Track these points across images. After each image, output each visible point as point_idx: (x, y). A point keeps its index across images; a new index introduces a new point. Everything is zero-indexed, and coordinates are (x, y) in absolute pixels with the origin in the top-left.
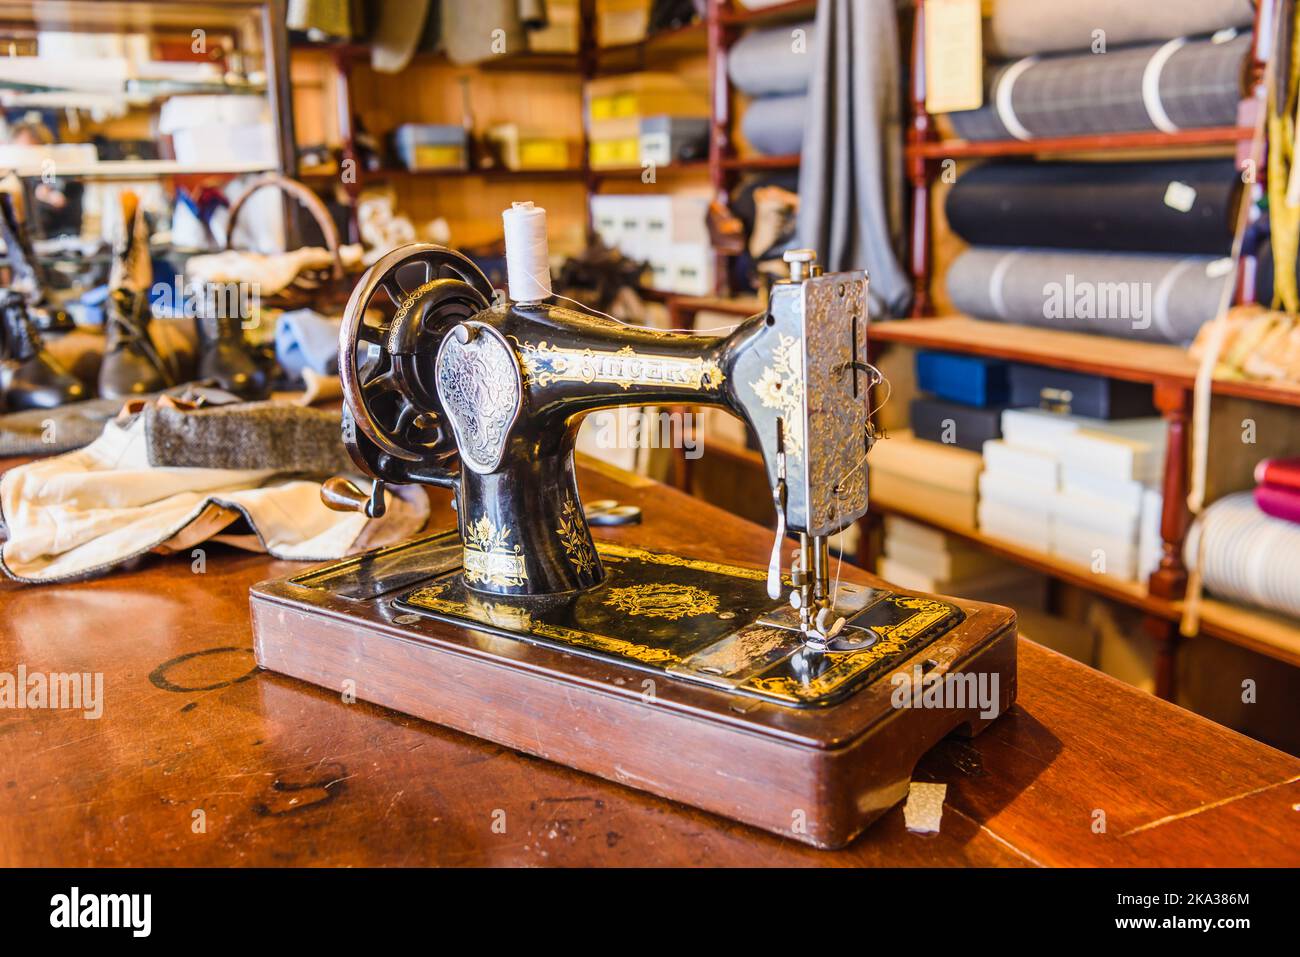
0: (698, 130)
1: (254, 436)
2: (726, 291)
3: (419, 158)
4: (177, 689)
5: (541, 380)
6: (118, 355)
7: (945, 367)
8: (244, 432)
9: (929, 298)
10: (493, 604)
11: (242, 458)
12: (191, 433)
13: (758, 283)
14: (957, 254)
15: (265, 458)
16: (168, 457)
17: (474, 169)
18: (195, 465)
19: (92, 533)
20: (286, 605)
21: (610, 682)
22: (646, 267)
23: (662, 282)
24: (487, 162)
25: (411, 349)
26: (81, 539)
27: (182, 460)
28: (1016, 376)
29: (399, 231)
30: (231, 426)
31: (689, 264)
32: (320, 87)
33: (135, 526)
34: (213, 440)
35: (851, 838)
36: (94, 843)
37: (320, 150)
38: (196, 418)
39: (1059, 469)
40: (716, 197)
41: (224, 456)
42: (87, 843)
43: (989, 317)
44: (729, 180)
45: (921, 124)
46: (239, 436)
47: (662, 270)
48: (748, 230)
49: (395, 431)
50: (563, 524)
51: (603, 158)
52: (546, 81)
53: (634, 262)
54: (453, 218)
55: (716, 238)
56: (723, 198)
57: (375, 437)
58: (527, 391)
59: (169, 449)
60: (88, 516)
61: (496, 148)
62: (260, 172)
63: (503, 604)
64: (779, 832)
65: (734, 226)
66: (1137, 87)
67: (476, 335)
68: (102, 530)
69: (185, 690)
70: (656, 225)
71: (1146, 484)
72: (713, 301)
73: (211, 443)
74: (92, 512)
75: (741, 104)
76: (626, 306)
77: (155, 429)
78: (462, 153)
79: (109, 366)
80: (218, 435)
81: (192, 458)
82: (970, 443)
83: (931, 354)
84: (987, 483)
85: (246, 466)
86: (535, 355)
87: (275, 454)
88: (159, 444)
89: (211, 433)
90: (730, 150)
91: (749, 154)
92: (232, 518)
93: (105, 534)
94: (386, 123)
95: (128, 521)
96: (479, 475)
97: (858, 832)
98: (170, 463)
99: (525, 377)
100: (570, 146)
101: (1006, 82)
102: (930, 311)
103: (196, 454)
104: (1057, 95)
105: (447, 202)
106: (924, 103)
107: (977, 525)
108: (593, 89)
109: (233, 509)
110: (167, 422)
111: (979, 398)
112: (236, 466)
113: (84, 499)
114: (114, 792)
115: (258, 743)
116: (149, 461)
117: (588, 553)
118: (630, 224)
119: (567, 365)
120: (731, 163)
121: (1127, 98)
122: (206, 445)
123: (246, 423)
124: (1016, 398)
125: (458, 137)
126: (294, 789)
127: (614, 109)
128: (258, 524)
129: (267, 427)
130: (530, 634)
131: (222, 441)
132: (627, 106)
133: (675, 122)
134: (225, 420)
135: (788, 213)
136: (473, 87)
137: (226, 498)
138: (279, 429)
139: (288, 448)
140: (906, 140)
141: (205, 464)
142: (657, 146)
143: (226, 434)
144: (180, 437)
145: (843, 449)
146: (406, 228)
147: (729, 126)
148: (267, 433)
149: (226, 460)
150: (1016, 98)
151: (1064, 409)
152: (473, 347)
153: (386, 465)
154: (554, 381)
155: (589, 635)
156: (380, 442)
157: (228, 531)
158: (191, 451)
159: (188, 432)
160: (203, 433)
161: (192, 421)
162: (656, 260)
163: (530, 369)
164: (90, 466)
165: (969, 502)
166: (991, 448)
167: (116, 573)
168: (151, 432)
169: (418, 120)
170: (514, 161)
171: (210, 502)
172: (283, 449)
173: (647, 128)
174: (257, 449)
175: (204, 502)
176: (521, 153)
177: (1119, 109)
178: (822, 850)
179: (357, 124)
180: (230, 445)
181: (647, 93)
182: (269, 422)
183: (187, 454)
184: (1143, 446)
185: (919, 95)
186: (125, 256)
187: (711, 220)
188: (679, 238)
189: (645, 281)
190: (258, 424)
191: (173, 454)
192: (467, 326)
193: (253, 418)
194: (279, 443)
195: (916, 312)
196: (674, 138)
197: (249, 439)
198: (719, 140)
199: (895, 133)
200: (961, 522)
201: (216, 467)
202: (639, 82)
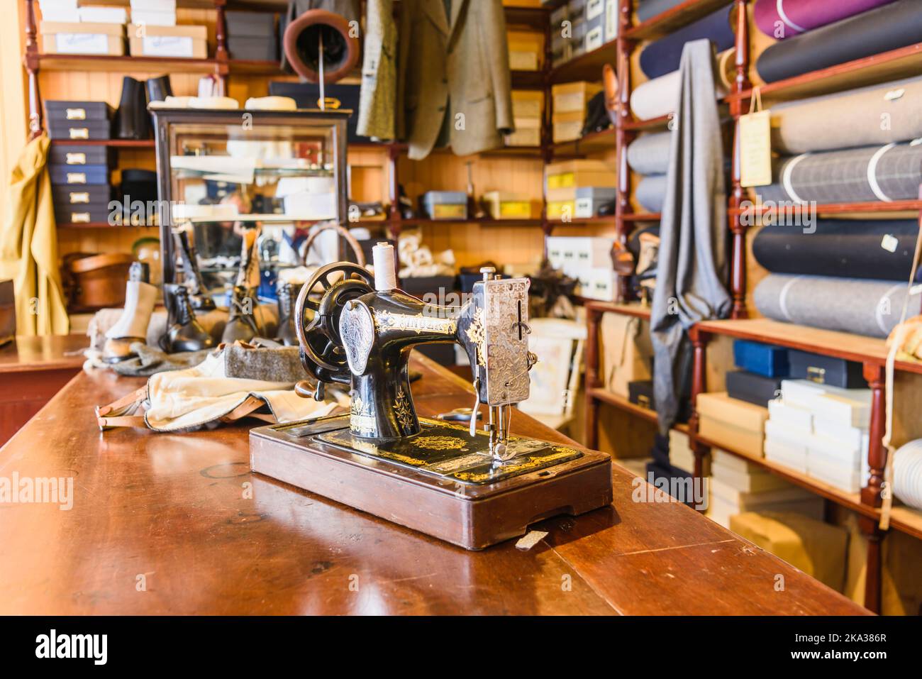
0: (610, 196)
1: (281, 364)
2: (621, 299)
3: (436, 211)
4: (211, 477)
5: (383, 330)
6: (234, 322)
7: (752, 352)
8: (276, 361)
9: (743, 305)
10: (360, 441)
11: (273, 375)
12: (248, 360)
13: (640, 294)
14: (762, 277)
15: (286, 376)
16: (235, 371)
17: (471, 218)
18: (249, 377)
19: (191, 408)
20: (264, 438)
21: (391, 472)
22: (576, 283)
23: (586, 292)
24: (480, 215)
25: (330, 313)
26: (186, 410)
27: (243, 374)
28: (792, 358)
29: (422, 256)
30: (269, 358)
31: (602, 282)
32: (380, 168)
33: (213, 406)
34: (259, 365)
35: (484, 546)
36: (153, 528)
37: (375, 207)
38: (251, 352)
39: (812, 418)
40: (619, 239)
41: (264, 373)
42: (151, 528)
43: (781, 320)
44: (628, 228)
45: (738, 194)
46: (273, 363)
47: (587, 285)
48: (636, 261)
49: (323, 354)
50: (397, 403)
51: (553, 213)
52: (523, 164)
53: (570, 279)
54: (456, 250)
55: (617, 265)
56: (623, 239)
57: (314, 358)
58: (376, 334)
59: (237, 368)
60: (190, 399)
61: (486, 206)
62: (329, 220)
63: (364, 441)
64: (456, 543)
65: (629, 257)
66: (863, 173)
67: (356, 306)
68: (196, 407)
69: (213, 478)
70: (583, 256)
71: (861, 428)
72: (612, 306)
73: (258, 366)
74: (193, 397)
75: (635, 179)
76: (563, 308)
77: (230, 357)
78: (465, 209)
79: (228, 329)
80: (262, 362)
81: (247, 374)
82: (761, 400)
83: (744, 343)
84: (769, 427)
85: (276, 380)
86: (381, 316)
87: (292, 374)
88: (231, 365)
89: (258, 361)
90: (629, 209)
91: (641, 212)
92: (260, 404)
93: (198, 409)
94: (419, 191)
95: (210, 403)
96: (357, 377)
97: (489, 544)
98: (236, 376)
99: (375, 327)
100: (534, 204)
101: (788, 169)
102: (744, 315)
103: (250, 372)
104: (818, 177)
105: (456, 239)
106: (739, 181)
107: (764, 456)
108: (550, 169)
109: (261, 399)
110: (236, 354)
111: (770, 373)
112: (270, 379)
113: (190, 390)
114: (168, 512)
115: (239, 499)
116: (226, 374)
117: (410, 419)
118: (569, 255)
119: (394, 321)
120: (629, 217)
121: (858, 180)
122: (256, 367)
123: (277, 357)
124: (792, 373)
125: (462, 198)
126: (246, 516)
127: (561, 182)
128: (274, 408)
129: (288, 359)
130: (380, 456)
131: (264, 366)
132: (569, 180)
133: (596, 190)
134: (266, 354)
135: (656, 249)
136: (474, 167)
137: (259, 394)
138: (294, 361)
139: (299, 371)
140: (728, 204)
141: (254, 378)
142: (586, 205)
143: (266, 362)
144: (242, 362)
145: (512, 365)
146: (426, 254)
147: (628, 193)
148: (288, 363)
149: (265, 376)
150: (794, 179)
151: (821, 380)
152: (354, 311)
153: (320, 372)
154: (389, 329)
155: (393, 454)
156: (316, 360)
157: (257, 411)
158: (247, 370)
159: (247, 359)
160: (254, 360)
161: (248, 354)
162: (583, 279)
163: (379, 323)
164: (197, 375)
165: (759, 438)
166: (772, 404)
167: (203, 430)
168: (228, 359)
169: (439, 188)
170: (497, 214)
171: (250, 395)
172: (296, 372)
173: (580, 195)
174: (282, 371)
175: (247, 395)
176: (501, 209)
177: (853, 186)
178: (469, 551)
179: (400, 190)
180: (268, 368)
181: (580, 171)
182: (289, 356)
183: (245, 371)
184: (859, 405)
185: (737, 176)
186: (246, 268)
187: (613, 254)
188: (596, 265)
189: (577, 292)
190: (283, 357)
191: (238, 371)
192: (351, 302)
193: (281, 354)
194: (294, 368)
195: (734, 315)
196: (595, 200)
197: (278, 365)
198: (621, 202)
199: (721, 200)
200: (755, 454)
201: (260, 379)
202: (576, 165)
